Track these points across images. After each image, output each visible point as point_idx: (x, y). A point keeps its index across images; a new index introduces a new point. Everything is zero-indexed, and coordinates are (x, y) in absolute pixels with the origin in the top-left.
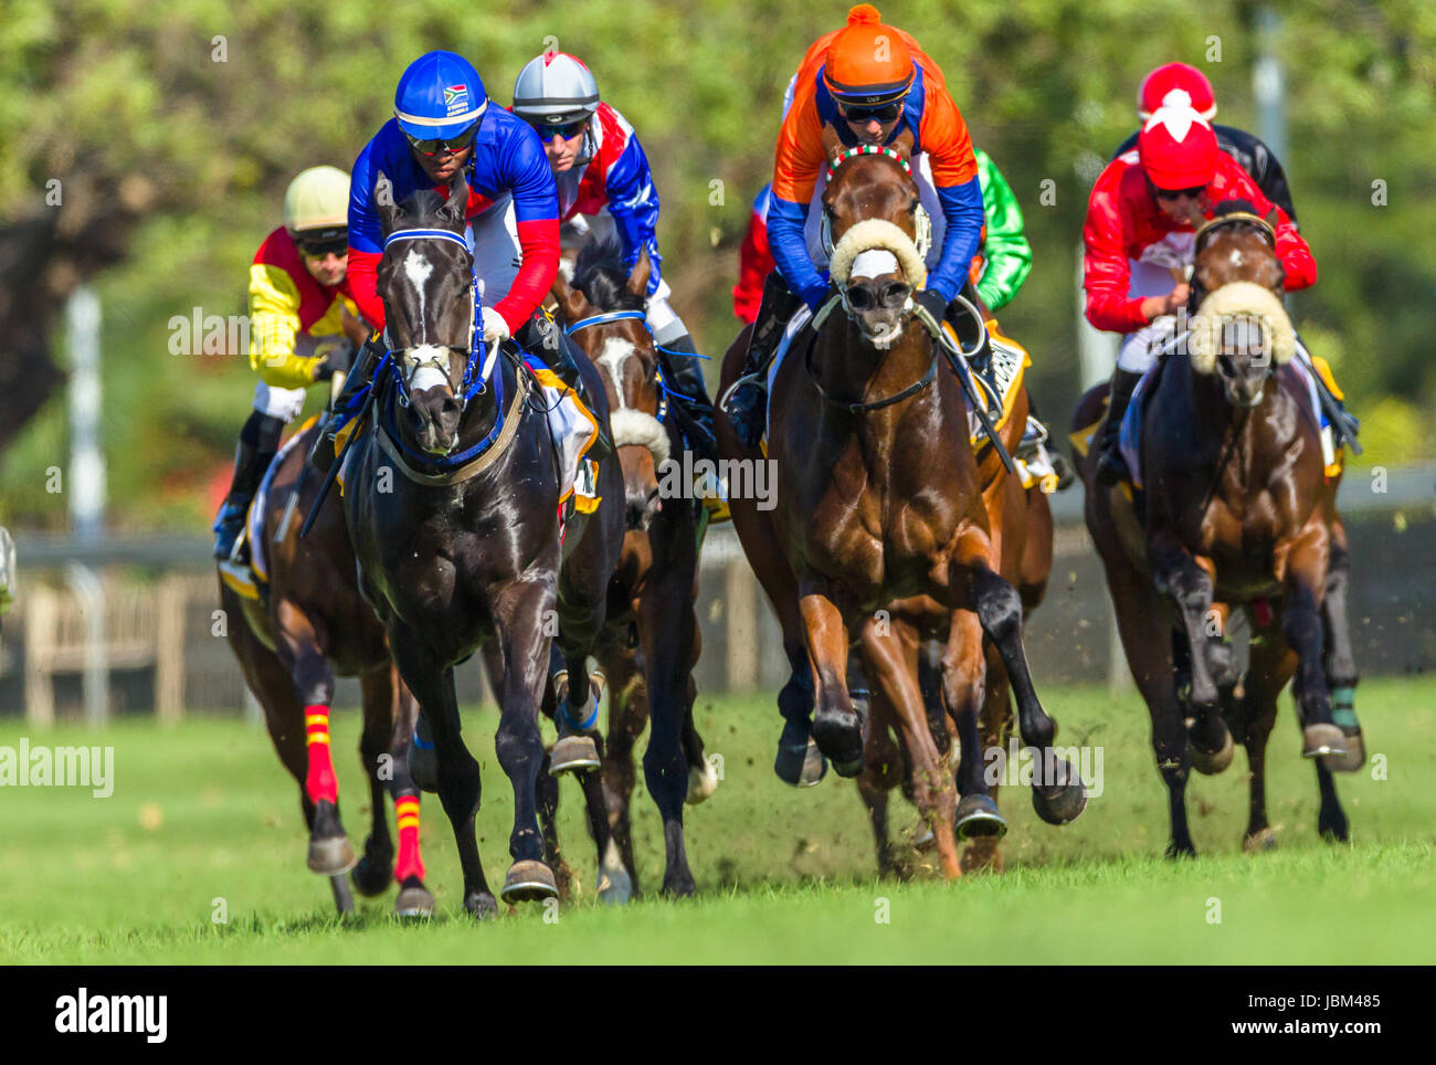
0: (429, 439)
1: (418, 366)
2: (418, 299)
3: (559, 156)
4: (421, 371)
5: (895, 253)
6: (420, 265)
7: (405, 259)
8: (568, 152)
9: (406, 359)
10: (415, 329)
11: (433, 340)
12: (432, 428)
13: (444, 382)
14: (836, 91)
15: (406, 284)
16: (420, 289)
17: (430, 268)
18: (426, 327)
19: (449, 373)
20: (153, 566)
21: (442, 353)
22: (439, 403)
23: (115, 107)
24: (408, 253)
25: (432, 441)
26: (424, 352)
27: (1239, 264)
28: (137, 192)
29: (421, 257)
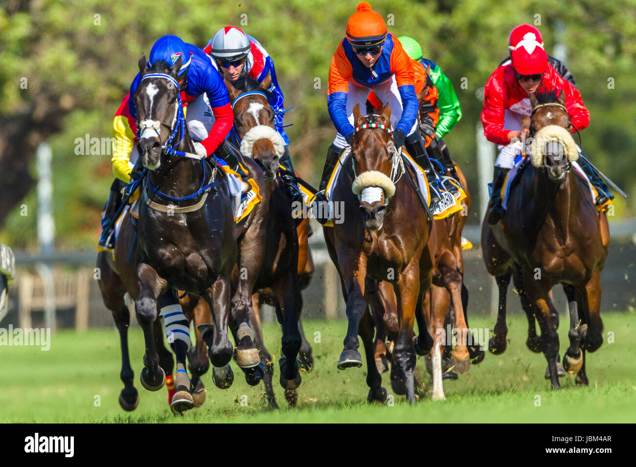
0: (145, 159)
1: (146, 128)
2: (149, 102)
3: (232, 75)
4: (147, 130)
5: (381, 187)
6: (153, 89)
7: (147, 86)
8: (236, 72)
9: (141, 125)
10: (147, 114)
11: (154, 118)
12: (147, 154)
13: (156, 136)
14: (351, 40)
15: (146, 97)
16: (151, 98)
17: (157, 90)
18: (152, 114)
19: (159, 133)
20: (75, 265)
21: (157, 124)
22: (152, 144)
23: (57, 66)
24: (148, 84)
25: (146, 160)
26: (149, 123)
27: (551, 118)
28: (67, 102)
29: (154, 86)
